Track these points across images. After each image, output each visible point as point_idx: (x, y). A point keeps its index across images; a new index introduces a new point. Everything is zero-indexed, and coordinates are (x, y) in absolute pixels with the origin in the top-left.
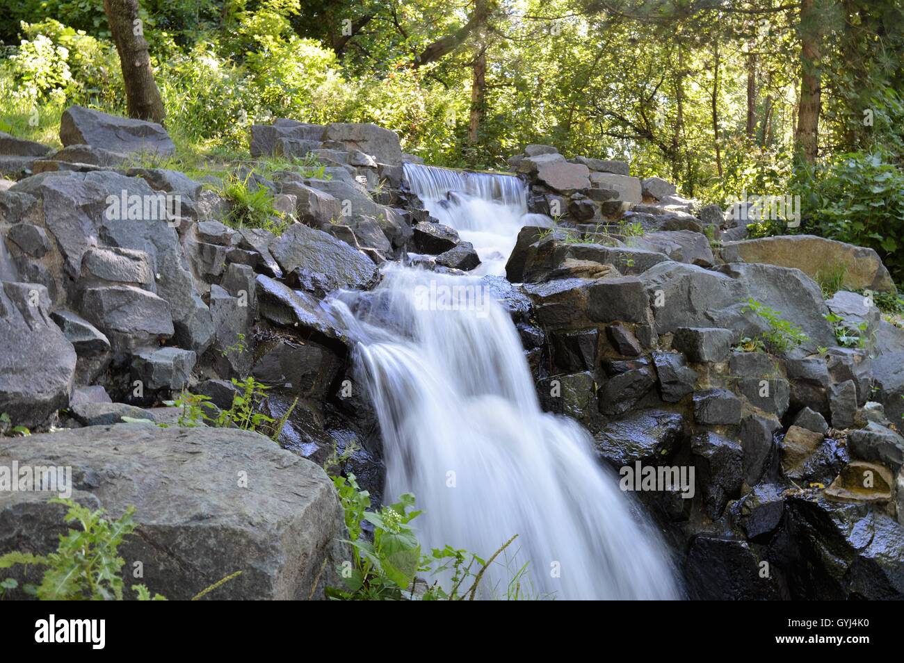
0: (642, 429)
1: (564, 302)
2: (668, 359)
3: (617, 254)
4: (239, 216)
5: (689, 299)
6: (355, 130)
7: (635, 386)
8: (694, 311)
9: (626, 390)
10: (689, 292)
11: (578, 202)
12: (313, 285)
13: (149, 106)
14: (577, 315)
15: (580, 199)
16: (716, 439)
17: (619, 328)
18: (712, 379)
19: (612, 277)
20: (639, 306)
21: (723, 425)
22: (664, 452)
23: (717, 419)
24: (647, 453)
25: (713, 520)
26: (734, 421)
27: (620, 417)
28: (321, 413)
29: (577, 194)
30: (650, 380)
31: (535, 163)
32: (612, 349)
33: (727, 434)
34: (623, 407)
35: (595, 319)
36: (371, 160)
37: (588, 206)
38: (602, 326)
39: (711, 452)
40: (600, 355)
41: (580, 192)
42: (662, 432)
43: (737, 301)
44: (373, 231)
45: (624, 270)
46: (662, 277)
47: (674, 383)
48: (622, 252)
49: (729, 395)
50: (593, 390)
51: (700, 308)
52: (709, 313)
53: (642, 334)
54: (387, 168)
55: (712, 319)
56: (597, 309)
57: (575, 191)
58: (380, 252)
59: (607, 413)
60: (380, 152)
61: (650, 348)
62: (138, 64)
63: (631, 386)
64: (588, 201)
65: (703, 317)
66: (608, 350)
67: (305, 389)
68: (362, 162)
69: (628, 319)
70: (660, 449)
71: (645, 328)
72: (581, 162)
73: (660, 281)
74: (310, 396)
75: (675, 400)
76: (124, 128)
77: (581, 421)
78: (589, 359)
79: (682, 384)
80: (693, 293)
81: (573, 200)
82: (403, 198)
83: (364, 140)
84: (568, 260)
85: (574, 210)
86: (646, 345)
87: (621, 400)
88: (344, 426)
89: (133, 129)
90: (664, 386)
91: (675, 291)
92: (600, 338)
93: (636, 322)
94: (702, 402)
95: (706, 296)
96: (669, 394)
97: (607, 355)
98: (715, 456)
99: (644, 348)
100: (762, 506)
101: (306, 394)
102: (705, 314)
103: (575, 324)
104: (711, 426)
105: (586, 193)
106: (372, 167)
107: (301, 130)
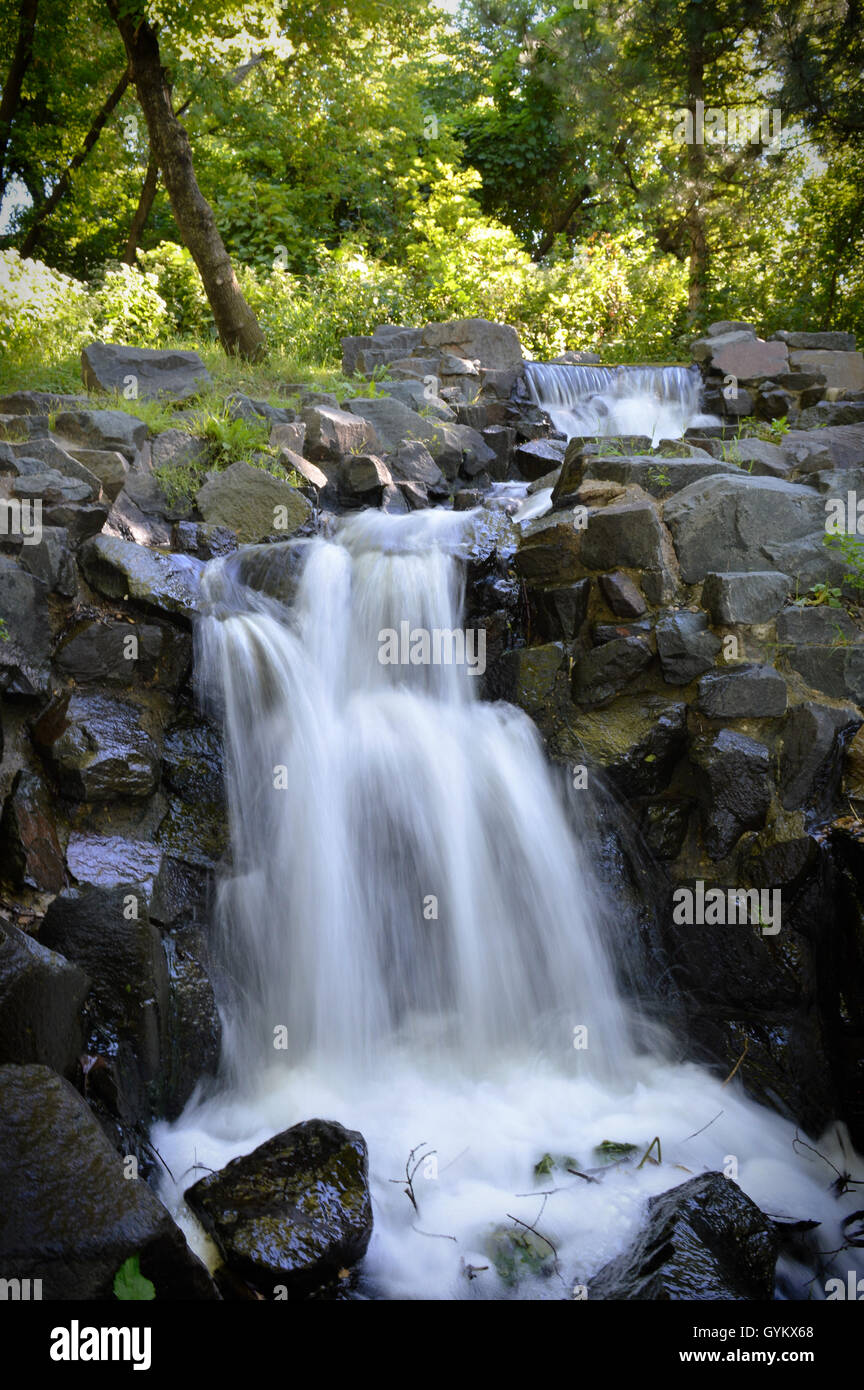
0: (623, 725)
1: (549, 544)
2: (684, 621)
3: (644, 469)
5: (736, 529)
6: (457, 330)
7: (619, 661)
8: (742, 546)
9: (608, 668)
10: (737, 520)
11: (766, 395)
12: (198, 542)
14: (566, 561)
15: (770, 389)
16: (728, 741)
17: (614, 578)
18: (749, 649)
19: (632, 498)
20: (646, 543)
21: (753, 718)
22: (650, 759)
23: (742, 710)
24: (618, 760)
25: (715, 860)
26: (774, 712)
27: (601, 707)
29: (768, 384)
30: (643, 652)
31: (710, 347)
32: (606, 609)
33: (762, 731)
34: (602, 694)
35: (592, 566)
36: (470, 366)
37: (779, 400)
38: (595, 575)
39: (711, 761)
40: (589, 617)
41: (773, 379)
42: (647, 729)
43: (816, 528)
44: (418, 459)
45: (658, 492)
46: (697, 499)
47: (681, 656)
48: (654, 466)
49: (769, 672)
50: (564, 667)
51: (754, 541)
52: (767, 548)
53: (651, 586)
54: (491, 374)
55: (770, 558)
56: (593, 551)
57: (766, 379)
58: (418, 485)
59: (579, 700)
60: (490, 354)
61: (661, 604)
62: (219, 282)
63: (613, 663)
64: (781, 392)
65: (757, 555)
66: (601, 610)
67: (145, 679)
68: (456, 370)
69: (632, 564)
70: (640, 755)
71: (653, 576)
72: (781, 339)
73: (692, 505)
74: (154, 687)
75: (684, 681)
76: (149, 361)
77: (536, 714)
78: (568, 625)
79: (695, 658)
80: (741, 519)
81: (761, 392)
82: (514, 410)
83: (468, 341)
84: (585, 482)
85: (761, 405)
86: (654, 600)
87: (599, 682)
89: (159, 362)
90: (666, 660)
91: (710, 518)
92: (591, 593)
93: (643, 569)
94: (714, 686)
95: (765, 523)
96: (674, 674)
97: (600, 617)
98: (720, 767)
99: (653, 606)
100: (778, 845)
101: (148, 684)
102: (762, 550)
103: (564, 574)
104: (730, 721)
105: (779, 380)
106: (472, 376)
107: (402, 337)
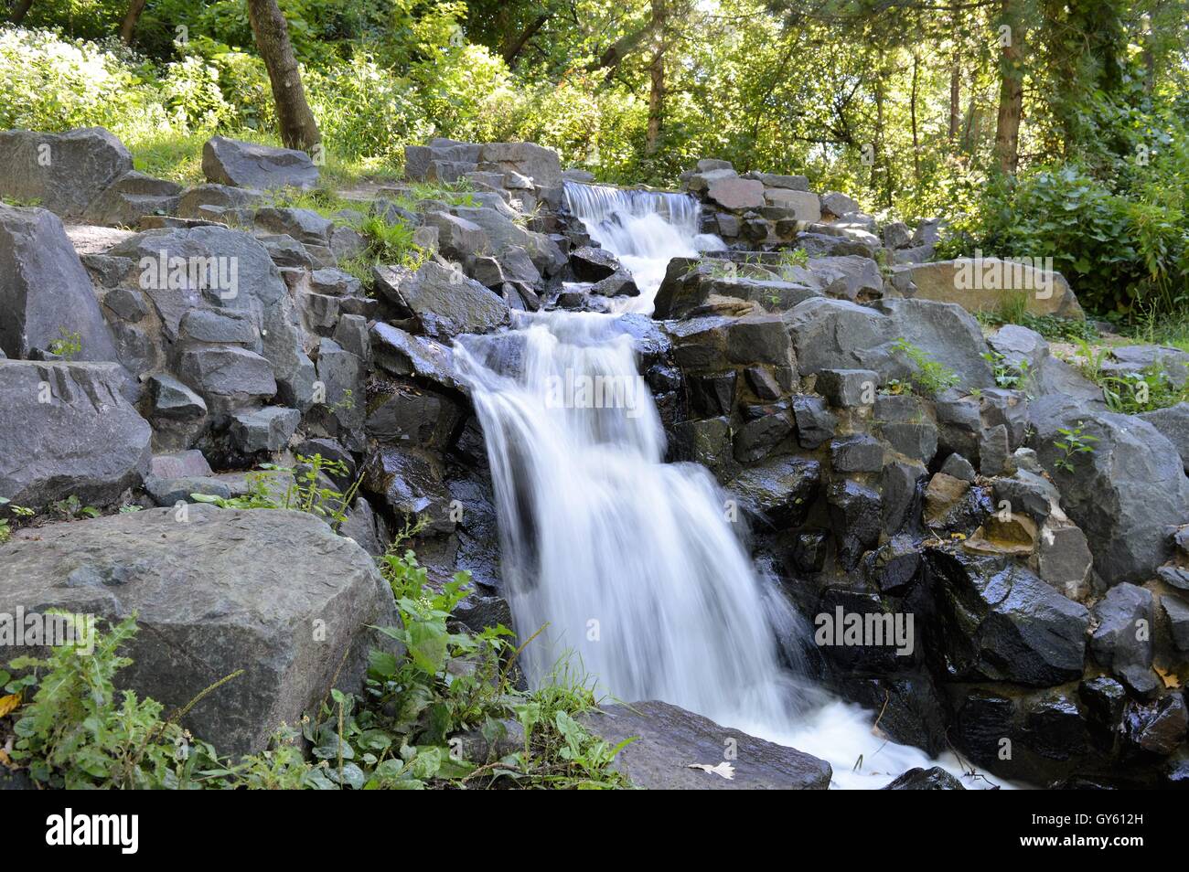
0: (777, 477)
1: (702, 343)
2: (809, 403)
3: (762, 289)
4: (376, 253)
5: (835, 338)
6: (512, 150)
7: (772, 432)
8: (840, 351)
9: (762, 436)
10: (836, 332)
11: (750, 222)
12: (438, 330)
13: (302, 127)
14: (715, 356)
15: (753, 218)
16: (854, 488)
17: (757, 371)
18: (854, 424)
19: (756, 315)
20: (779, 347)
21: (863, 473)
22: (798, 501)
23: (856, 466)
24: (780, 502)
25: (847, 571)
26: (875, 468)
27: (755, 464)
28: (441, 462)
29: (750, 213)
30: (787, 425)
31: (706, 181)
32: (750, 392)
33: (867, 481)
34: (758, 454)
35: (735, 361)
36: (527, 182)
37: (761, 226)
38: (741, 368)
39: (846, 502)
40: (738, 398)
41: (754, 210)
42: (797, 480)
43: (887, 340)
44: (521, 262)
45: (770, 307)
46: (807, 315)
47: (813, 428)
48: (768, 288)
49: (871, 441)
50: (727, 435)
51: (847, 348)
52: (856, 353)
53: (783, 377)
54: (545, 190)
55: (859, 360)
56: (737, 350)
57: (748, 209)
58: (527, 283)
59: (742, 459)
60: (539, 173)
61: (791, 391)
62: (288, 85)
63: (767, 432)
64: (761, 220)
65: (849, 358)
66: (746, 394)
67: (424, 440)
68: (517, 185)
69: (768, 361)
70: (794, 498)
71: (785, 370)
72: (756, 178)
73: (804, 319)
74: (429, 447)
75: (813, 446)
76: (267, 157)
77: (713, 469)
78: (725, 403)
79: (822, 430)
80: (839, 332)
81: (745, 219)
82: (562, 221)
83: (521, 161)
84: (712, 296)
85: (746, 230)
86: (786, 388)
87: (756, 446)
88: (465, 476)
89: (276, 158)
90: (802, 431)
91: (820, 330)
92: (738, 381)
93: (776, 364)
94: (841, 450)
95: (854, 335)
96: (807, 441)
97: (745, 398)
98: (851, 506)
99: (785, 392)
100: (896, 558)
101: (425, 445)
102: (852, 354)
103: (713, 366)
104: (851, 474)
105: (759, 211)
106: (529, 190)
107: (457, 150)
